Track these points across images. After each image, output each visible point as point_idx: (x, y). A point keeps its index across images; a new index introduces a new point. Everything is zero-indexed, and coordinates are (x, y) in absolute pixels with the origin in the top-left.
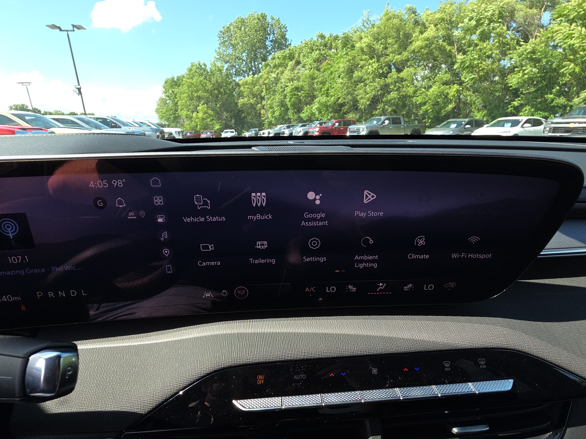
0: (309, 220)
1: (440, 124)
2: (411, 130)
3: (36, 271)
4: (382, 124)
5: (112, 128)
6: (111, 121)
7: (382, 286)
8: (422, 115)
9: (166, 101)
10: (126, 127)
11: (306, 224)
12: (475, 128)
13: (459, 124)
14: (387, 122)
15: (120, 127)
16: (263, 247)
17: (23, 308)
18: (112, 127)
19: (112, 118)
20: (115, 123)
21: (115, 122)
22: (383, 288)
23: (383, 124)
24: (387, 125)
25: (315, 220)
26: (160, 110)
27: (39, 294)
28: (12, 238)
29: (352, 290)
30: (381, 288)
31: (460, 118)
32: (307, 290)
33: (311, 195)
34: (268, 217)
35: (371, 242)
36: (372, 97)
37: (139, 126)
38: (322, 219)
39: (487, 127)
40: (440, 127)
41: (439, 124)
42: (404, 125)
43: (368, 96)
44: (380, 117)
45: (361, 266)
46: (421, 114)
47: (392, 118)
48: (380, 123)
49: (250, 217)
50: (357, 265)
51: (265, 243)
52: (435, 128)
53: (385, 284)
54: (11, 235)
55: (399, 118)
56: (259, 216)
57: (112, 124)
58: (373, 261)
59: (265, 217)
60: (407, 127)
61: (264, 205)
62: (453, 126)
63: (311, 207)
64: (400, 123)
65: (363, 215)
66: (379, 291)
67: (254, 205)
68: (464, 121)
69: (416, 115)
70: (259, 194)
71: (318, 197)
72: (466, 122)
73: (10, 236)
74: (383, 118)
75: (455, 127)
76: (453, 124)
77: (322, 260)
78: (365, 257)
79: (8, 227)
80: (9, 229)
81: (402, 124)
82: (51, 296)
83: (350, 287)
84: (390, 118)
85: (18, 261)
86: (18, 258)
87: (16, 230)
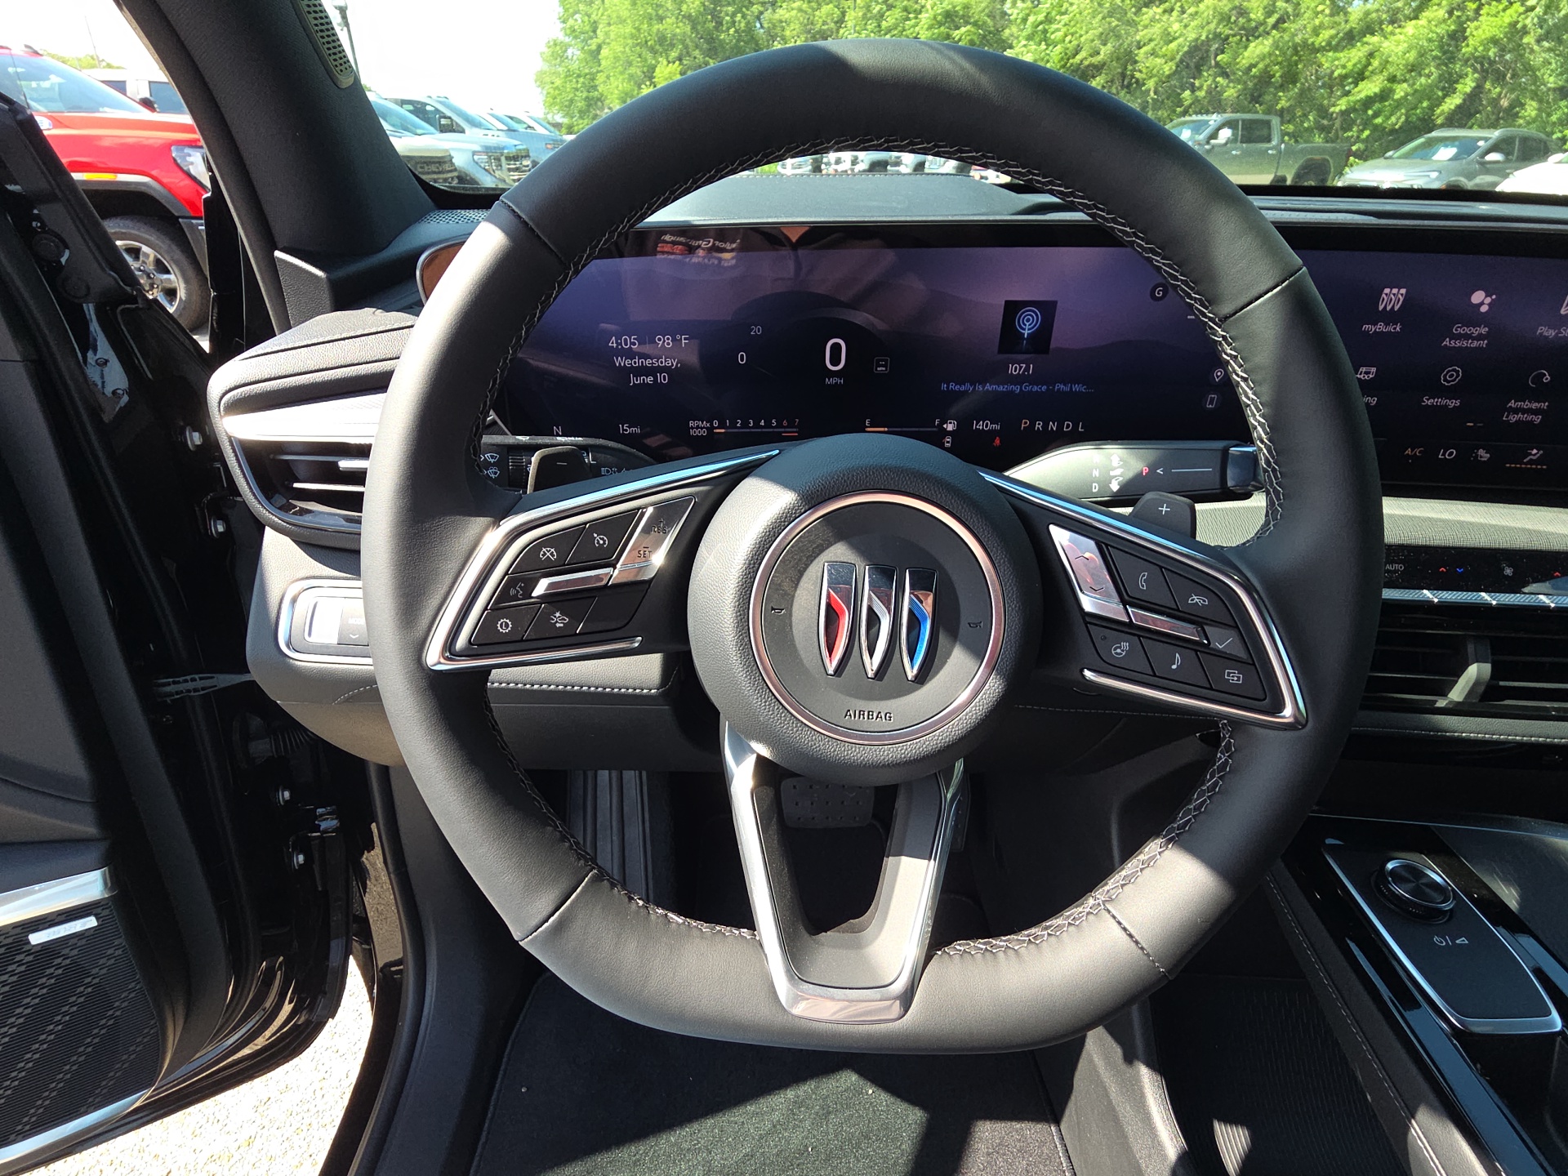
0: (1460, 337)
1: (1403, 144)
2: (1297, 166)
3: (1035, 388)
4: (1208, 143)
5: (442, 131)
6: (437, 110)
7: (1535, 455)
8: (1342, 113)
9: (566, 51)
10: (476, 130)
11: (1450, 343)
12: (1517, 164)
13: (1467, 147)
14: (1225, 134)
15: (463, 131)
16: (1366, 377)
17: (997, 442)
18: (444, 129)
19: (441, 102)
20: (450, 118)
21: (448, 113)
22: (1534, 458)
23: (1213, 141)
24: (1226, 144)
25: (1467, 337)
26: (548, 79)
27: (1025, 424)
28: (1026, 336)
29: (1481, 457)
30: (1531, 457)
31: (1471, 128)
32: (1409, 452)
33: (1478, 297)
34: (1395, 329)
35: (1547, 378)
36: (1186, 49)
37: (506, 128)
38: (1480, 337)
39: (1560, 162)
40: (1399, 158)
41: (1397, 148)
42: (1276, 148)
43: (1173, 46)
44: (1205, 117)
45: (1514, 418)
46: (1341, 111)
47: (1243, 121)
48: (1201, 137)
49: (1366, 327)
50: (1507, 417)
51: (1374, 370)
52: (1381, 161)
53: (1541, 452)
54: (1026, 333)
55: (1268, 124)
56: (1381, 327)
57: (443, 121)
58: (1536, 412)
59: (1391, 328)
60: (1289, 152)
61: (1396, 308)
62: (1445, 153)
63: (1472, 316)
64: (1269, 140)
65: (1551, 333)
66: (1526, 464)
67: (1381, 308)
68: (1486, 139)
69: (1323, 112)
70: (1395, 291)
71: (1488, 300)
72: (1490, 142)
73: (1024, 334)
74: (1214, 119)
75: (1450, 160)
76: (1446, 146)
77: (1453, 403)
78: (1526, 405)
79: (1028, 320)
80: (1027, 324)
81: (1274, 143)
82: (1038, 428)
83: (1481, 452)
84: (1237, 121)
85: (1020, 371)
86: (1021, 368)
87: (1035, 325)
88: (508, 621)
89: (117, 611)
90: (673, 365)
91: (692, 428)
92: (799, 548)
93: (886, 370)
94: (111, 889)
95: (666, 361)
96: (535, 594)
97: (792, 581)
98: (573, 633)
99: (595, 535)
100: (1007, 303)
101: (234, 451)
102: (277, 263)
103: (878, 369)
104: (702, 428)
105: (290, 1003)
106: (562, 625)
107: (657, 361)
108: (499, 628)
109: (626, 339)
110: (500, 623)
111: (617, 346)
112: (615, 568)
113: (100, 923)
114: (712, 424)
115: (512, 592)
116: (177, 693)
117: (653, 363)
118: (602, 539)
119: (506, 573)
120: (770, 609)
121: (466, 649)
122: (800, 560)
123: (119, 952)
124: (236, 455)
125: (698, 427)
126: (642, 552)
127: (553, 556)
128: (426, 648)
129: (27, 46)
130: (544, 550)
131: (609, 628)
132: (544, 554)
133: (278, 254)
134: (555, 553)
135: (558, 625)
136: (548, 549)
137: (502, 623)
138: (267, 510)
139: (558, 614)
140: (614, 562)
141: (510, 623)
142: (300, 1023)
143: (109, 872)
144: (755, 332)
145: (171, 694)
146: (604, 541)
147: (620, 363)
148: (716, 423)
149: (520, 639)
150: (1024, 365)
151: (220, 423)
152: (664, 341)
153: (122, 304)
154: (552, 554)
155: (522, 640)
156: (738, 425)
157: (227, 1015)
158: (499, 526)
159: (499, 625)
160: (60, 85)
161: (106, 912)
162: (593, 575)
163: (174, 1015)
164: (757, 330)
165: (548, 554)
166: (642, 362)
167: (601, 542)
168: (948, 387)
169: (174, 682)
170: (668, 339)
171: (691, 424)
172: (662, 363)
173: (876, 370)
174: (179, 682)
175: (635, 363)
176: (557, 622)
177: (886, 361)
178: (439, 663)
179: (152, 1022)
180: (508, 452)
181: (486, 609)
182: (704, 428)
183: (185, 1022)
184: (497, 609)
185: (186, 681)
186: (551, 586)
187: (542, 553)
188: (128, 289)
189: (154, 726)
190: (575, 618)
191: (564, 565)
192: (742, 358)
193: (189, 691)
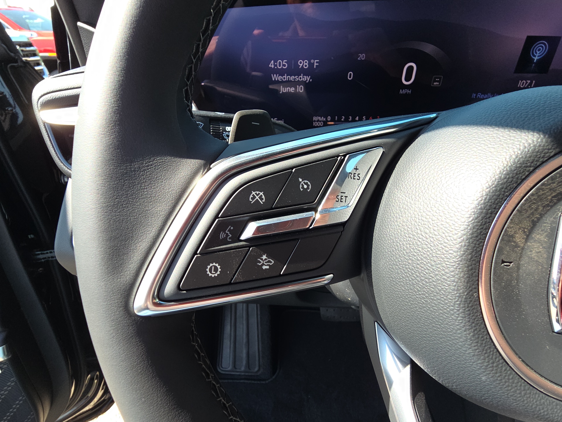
28: (535, 61)
54: (536, 58)
73: (534, 59)
79: (539, 50)
80: (538, 52)
85: (525, 85)
86: (527, 83)
87: (543, 54)
88: (217, 265)
89: (9, 219)
90: (307, 80)
91: (315, 121)
92: (539, 196)
93: (439, 84)
94: (8, 355)
95: (303, 77)
96: (243, 237)
97: (524, 232)
98: (278, 274)
99: (300, 180)
100: (528, 37)
101: (47, 131)
102: (79, 29)
103: (434, 84)
104: (320, 121)
105: (102, 389)
106: (268, 267)
107: (298, 78)
108: (208, 273)
109: (280, 62)
110: (209, 267)
111: (274, 67)
112: (316, 211)
113: (3, 371)
114: (326, 119)
115: (222, 236)
116: (43, 259)
117: (295, 79)
118: (306, 184)
119: (216, 217)
120: (501, 262)
121: (175, 294)
122: (536, 210)
123: (13, 384)
124: (48, 134)
125: (318, 121)
126: (339, 197)
127: (262, 199)
128: (134, 294)
129: (30, 8)
130: (254, 193)
131: (309, 268)
132: (254, 197)
133: (79, 24)
134: (263, 197)
135: (264, 267)
136: (258, 192)
137: (211, 268)
138: (66, 167)
139: (264, 257)
140: (314, 206)
141: (219, 267)
142: (106, 398)
143: (6, 347)
144: (361, 58)
145: (41, 259)
146: (308, 186)
147: (275, 79)
148: (329, 118)
149: (228, 282)
150: (529, 81)
151: (38, 114)
152: (304, 64)
153: (11, 63)
154: (261, 198)
155: (230, 284)
156: (342, 120)
157: (71, 402)
158: (210, 169)
159: (208, 270)
160: (42, 23)
161: (5, 366)
162: (298, 218)
163: (43, 407)
164: (362, 57)
165: (257, 197)
166: (289, 78)
167: (305, 187)
168: (476, 96)
169: (42, 254)
170: (306, 62)
171: (315, 118)
172: (300, 78)
173: (433, 84)
174: (44, 254)
175: (284, 78)
176: (263, 264)
177: (440, 78)
178: (147, 308)
179: (32, 413)
180: (210, 123)
181: (195, 253)
182: (322, 121)
183: (50, 410)
184: (207, 253)
185: (47, 253)
186: (259, 229)
187: (251, 196)
188: (12, 54)
189: (31, 275)
190: (280, 260)
191: (272, 209)
192: (350, 75)
193: (49, 258)
